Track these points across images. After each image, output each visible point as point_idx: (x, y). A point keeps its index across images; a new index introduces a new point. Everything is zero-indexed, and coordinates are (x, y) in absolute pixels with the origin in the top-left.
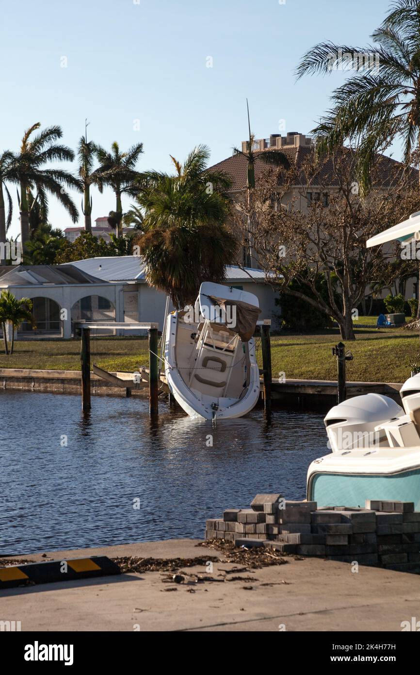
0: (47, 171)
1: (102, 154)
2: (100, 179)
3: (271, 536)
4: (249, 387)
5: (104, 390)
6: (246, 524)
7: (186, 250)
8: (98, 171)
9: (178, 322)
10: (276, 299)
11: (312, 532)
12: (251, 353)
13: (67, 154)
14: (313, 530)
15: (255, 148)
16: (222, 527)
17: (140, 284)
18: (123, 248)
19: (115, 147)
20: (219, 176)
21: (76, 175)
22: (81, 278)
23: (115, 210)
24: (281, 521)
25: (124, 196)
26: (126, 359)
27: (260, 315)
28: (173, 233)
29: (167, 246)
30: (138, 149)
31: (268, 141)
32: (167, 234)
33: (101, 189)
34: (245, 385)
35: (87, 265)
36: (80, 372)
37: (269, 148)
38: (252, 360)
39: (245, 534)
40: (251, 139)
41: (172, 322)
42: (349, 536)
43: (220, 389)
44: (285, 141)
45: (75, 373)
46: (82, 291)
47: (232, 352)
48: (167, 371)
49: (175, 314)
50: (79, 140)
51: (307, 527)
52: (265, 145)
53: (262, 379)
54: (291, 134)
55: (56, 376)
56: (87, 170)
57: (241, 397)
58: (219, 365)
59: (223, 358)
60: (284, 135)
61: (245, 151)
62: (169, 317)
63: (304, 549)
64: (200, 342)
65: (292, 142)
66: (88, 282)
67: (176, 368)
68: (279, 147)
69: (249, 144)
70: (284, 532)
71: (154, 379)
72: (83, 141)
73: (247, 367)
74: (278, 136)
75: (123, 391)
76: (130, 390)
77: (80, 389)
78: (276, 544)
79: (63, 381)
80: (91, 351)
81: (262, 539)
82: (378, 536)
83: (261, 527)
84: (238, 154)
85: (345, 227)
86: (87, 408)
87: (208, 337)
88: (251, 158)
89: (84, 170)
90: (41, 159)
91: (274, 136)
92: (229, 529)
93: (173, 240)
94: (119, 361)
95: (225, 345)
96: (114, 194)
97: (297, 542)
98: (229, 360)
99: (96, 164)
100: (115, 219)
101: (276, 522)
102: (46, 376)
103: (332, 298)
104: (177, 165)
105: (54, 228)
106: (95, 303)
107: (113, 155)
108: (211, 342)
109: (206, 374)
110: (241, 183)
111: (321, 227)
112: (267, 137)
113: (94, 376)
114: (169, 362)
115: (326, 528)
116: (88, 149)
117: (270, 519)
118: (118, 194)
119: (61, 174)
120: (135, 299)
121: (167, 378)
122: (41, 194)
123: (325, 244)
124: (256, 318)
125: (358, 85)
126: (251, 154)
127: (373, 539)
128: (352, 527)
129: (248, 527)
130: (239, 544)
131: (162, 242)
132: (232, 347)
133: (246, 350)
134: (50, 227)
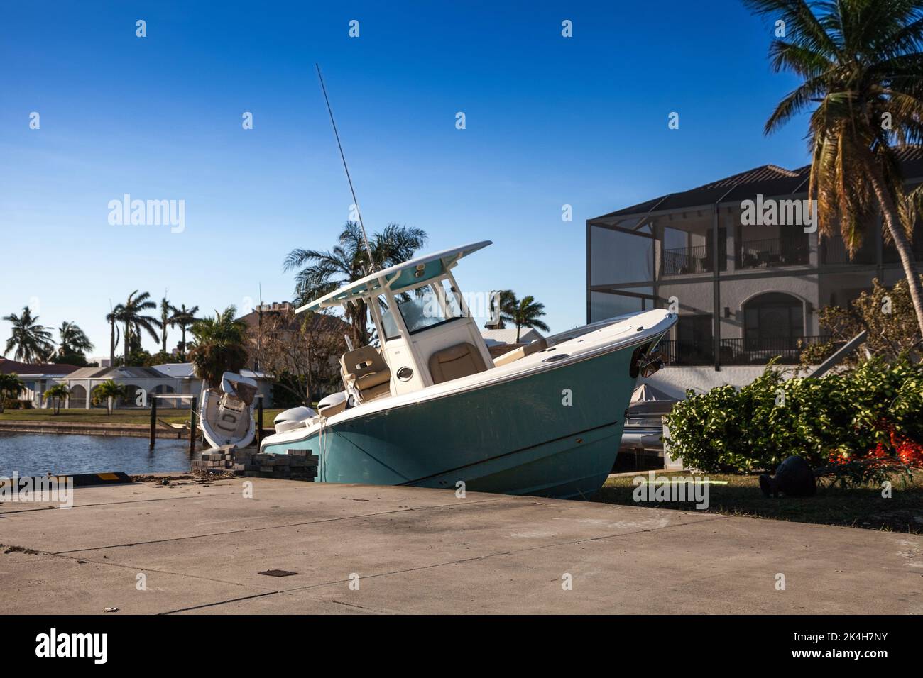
0: (143, 317)
1: (174, 309)
2: (172, 322)
3: (228, 467)
4: (249, 432)
5: (165, 435)
6: (214, 461)
7: (218, 357)
8: (172, 317)
9: (210, 395)
10: (271, 390)
11: (252, 464)
12: (251, 413)
13: (152, 305)
14: (253, 463)
15: (264, 309)
16: (201, 464)
17: (192, 379)
18: (183, 359)
19: (183, 306)
20: (242, 322)
21: (160, 320)
22: (157, 375)
23: (181, 340)
24: (234, 458)
25: (187, 333)
26: (180, 418)
27: (257, 392)
28: (211, 348)
29: (207, 355)
30: (196, 309)
31: (271, 306)
32: (208, 349)
33: (173, 327)
34: (247, 431)
35: (161, 368)
36: (150, 425)
37: (272, 309)
38: (251, 417)
39: (214, 467)
40: (262, 303)
41: (206, 395)
42: (273, 467)
43: (232, 433)
44: (280, 306)
45: (147, 426)
46: (157, 382)
47: (240, 411)
48: (201, 422)
49: (208, 390)
50: (161, 300)
51: (249, 462)
52: (270, 308)
53: (257, 428)
54: (284, 303)
55: (137, 427)
56: (166, 316)
57: (244, 437)
58: (232, 419)
59: (235, 415)
60: (281, 303)
61: (258, 311)
62: (205, 392)
63: (247, 473)
64: (221, 406)
65: (284, 307)
66: (160, 377)
67: (206, 421)
68: (277, 309)
69: (260, 307)
70: (236, 464)
71: (194, 427)
72: (164, 300)
73: (249, 421)
74: (277, 303)
75: (176, 435)
76: (180, 433)
77: (149, 434)
78: (231, 471)
79: (140, 430)
80: (157, 414)
81: (223, 469)
82: (290, 467)
83: (223, 462)
84: (255, 312)
85: (309, 349)
86: (153, 443)
87: (227, 403)
88: (261, 314)
89: (164, 317)
90: (139, 309)
91: (275, 304)
92: (204, 465)
93: (211, 352)
94: (175, 419)
95: (236, 408)
96: (182, 332)
97: (243, 469)
98: (238, 416)
99: (171, 314)
100: (181, 345)
101: (232, 459)
102: (130, 427)
103: (301, 388)
104: (218, 315)
105: (144, 350)
106: (164, 389)
107: (182, 310)
108: (228, 406)
109: (224, 424)
110: (255, 327)
111: (296, 348)
112: (271, 303)
113: (158, 427)
114: (203, 417)
115: (260, 462)
116: (166, 306)
117: (228, 457)
118: (184, 331)
119: (150, 319)
120: (189, 387)
121: (201, 426)
122: (138, 330)
123: (298, 357)
124: (254, 394)
125: (312, 270)
126: (261, 312)
127: (287, 469)
128: (275, 462)
129: (215, 463)
130: (209, 471)
131: (205, 353)
132: (240, 409)
133: (248, 411)
134: (142, 349)
